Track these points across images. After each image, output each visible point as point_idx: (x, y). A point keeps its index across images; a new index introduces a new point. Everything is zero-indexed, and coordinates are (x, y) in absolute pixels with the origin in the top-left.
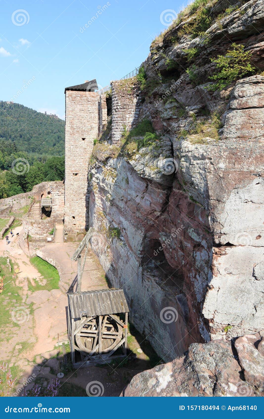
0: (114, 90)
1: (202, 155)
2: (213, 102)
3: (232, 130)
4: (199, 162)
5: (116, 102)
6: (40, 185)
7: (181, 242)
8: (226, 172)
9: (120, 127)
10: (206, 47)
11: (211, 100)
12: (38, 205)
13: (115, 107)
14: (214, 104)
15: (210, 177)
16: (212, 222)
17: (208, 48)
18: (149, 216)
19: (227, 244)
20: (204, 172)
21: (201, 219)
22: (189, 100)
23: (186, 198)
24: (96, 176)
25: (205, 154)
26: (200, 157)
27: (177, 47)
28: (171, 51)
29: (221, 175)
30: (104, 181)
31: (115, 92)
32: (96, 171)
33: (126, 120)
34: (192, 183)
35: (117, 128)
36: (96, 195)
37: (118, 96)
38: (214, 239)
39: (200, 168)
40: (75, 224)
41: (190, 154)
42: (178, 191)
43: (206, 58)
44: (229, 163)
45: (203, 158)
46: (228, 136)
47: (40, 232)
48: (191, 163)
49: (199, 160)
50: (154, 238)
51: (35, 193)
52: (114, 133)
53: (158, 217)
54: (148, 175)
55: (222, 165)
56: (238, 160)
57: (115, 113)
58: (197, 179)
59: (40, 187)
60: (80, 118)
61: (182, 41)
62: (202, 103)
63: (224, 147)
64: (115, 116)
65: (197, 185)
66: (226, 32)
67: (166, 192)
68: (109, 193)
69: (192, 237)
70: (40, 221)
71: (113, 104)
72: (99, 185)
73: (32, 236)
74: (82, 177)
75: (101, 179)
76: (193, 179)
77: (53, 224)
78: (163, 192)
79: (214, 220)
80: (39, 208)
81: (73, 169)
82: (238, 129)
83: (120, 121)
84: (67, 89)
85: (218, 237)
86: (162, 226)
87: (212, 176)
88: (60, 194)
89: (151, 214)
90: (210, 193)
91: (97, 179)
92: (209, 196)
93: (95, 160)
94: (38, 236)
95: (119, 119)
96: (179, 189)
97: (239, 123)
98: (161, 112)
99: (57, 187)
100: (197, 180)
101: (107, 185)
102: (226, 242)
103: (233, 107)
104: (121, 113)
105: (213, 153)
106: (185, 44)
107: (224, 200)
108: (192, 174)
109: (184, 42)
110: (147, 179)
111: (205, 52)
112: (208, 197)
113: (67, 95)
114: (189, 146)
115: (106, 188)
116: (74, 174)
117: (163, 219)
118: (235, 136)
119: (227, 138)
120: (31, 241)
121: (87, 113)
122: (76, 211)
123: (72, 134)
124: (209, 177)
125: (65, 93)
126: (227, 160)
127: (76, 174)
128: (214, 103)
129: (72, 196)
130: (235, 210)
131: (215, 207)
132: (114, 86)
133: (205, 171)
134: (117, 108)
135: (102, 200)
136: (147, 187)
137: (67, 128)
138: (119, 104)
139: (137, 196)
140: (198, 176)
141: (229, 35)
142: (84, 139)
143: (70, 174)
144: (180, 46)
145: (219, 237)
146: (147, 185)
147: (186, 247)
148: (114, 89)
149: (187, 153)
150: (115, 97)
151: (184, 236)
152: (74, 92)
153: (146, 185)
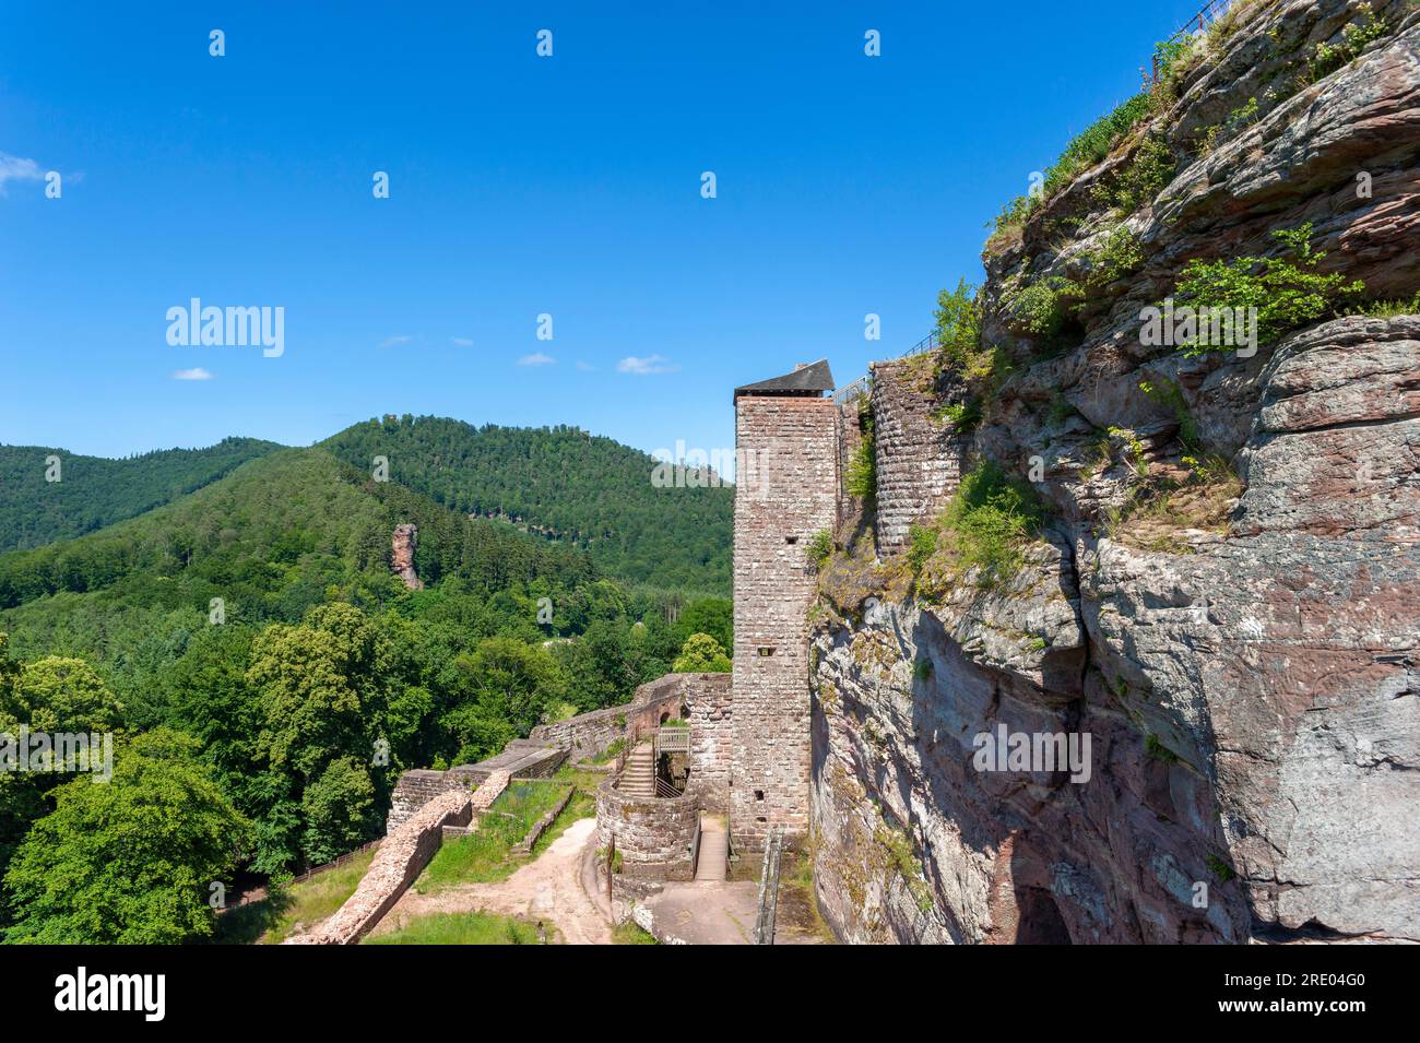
0: (882, 390)
1: (1176, 590)
2: (1203, 411)
3: (1280, 503)
4: (1162, 613)
5: (887, 425)
6: (660, 682)
7: (1131, 906)
8: (1271, 647)
9: (903, 501)
10: (1162, 243)
11: (1195, 406)
12: (647, 748)
13: (887, 441)
14: (1209, 419)
15: (1211, 667)
16: (1237, 834)
17: (1168, 244)
18: (1008, 801)
19: (1306, 925)
20: (1186, 648)
21: (1197, 822)
22: (1121, 408)
23: (1134, 741)
24: (828, 658)
25: (1185, 587)
26: (1169, 596)
27: (1069, 251)
28: (1049, 264)
29: (1254, 662)
30: (855, 673)
31: (885, 397)
32: (831, 640)
33: (920, 479)
34: (1148, 689)
35: (893, 506)
36: (831, 721)
37: (895, 408)
38: (1250, 903)
39: (1172, 638)
40: (763, 820)
41: (1130, 588)
42: (1105, 713)
43: (1167, 277)
44: (1279, 617)
45: (1180, 600)
46: (1266, 523)
47: (648, 842)
48: (1140, 619)
49: (1163, 607)
50: (1033, 884)
51: (641, 710)
52: (885, 519)
53: (1043, 804)
54: (995, 655)
55: (1252, 625)
56: (1316, 605)
57: (886, 459)
58: (1163, 673)
59: (657, 692)
60: (782, 478)
61: (1082, 230)
62: (1167, 417)
63: (1254, 561)
64: (888, 468)
65: (1166, 693)
66: (1226, 192)
67: (1064, 718)
68: (872, 715)
69: (1170, 887)
70: (653, 801)
71: (881, 431)
72: (843, 690)
73: (625, 853)
74: (786, 661)
75: (846, 668)
76: (1147, 673)
77: (693, 813)
78: (1054, 714)
79: (1243, 829)
80: (651, 758)
81: (758, 634)
82: (1299, 499)
83: (900, 484)
84: (741, 393)
85: (1265, 894)
86: (1058, 840)
87: (1218, 665)
88: (717, 715)
89: (1015, 792)
90: (1217, 726)
91: (835, 666)
92: (1215, 737)
93: (827, 607)
94: (643, 856)
95: (899, 476)
96: (1108, 707)
97: (1301, 480)
98: (1031, 450)
99: (707, 690)
100: (1164, 676)
101: (865, 687)
102: (1306, 918)
103: (1275, 423)
104: (905, 457)
105: (1214, 580)
106: (1092, 239)
107: (1274, 751)
108: (1142, 655)
109: (1088, 235)
110: (993, 668)
111: (1160, 259)
112: (1210, 740)
113: (740, 410)
114: (1123, 559)
115: (863, 698)
116: (760, 650)
117: (1060, 815)
118: (1291, 520)
119: (1261, 529)
120: (619, 871)
121: (802, 461)
122: (768, 773)
123: (756, 525)
124: (1206, 668)
125: (735, 403)
126: (1271, 608)
127: (770, 652)
128: (1207, 413)
129: (757, 722)
130: (1324, 793)
131: (1240, 780)
132: (881, 376)
133: (1190, 645)
134: (894, 445)
135: (852, 738)
136: (997, 699)
137: (741, 508)
138: (899, 432)
139: (966, 727)
140: (1167, 664)
141: (1236, 200)
142: (791, 541)
143: (749, 649)
144: (1077, 246)
145: (1270, 896)
146: (998, 690)
147: (1151, 925)
148: (880, 387)
149: (1121, 584)
150: (886, 411)
151: (1141, 882)
152: (761, 401)
153: (992, 691)
